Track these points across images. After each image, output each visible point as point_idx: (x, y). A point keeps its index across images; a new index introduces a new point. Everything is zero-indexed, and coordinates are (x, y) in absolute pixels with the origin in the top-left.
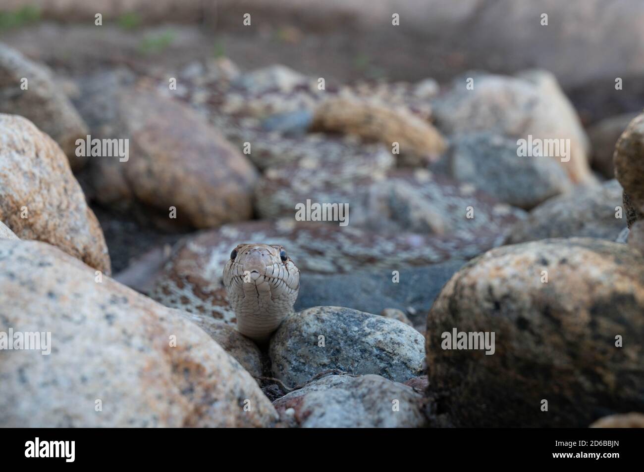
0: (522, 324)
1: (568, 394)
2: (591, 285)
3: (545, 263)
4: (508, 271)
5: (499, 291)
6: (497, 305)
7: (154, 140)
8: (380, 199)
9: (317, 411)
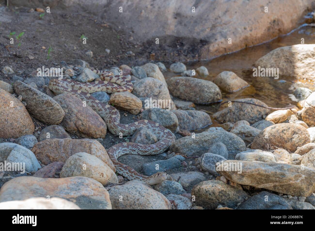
0: (210, 194)
1: (215, 202)
2: (219, 189)
3: (213, 186)
4: (208, 187)
5: (207, 190)
6: (207, 192)
7: (81, 115)
8: (144, 135)
9: (179, 205)
